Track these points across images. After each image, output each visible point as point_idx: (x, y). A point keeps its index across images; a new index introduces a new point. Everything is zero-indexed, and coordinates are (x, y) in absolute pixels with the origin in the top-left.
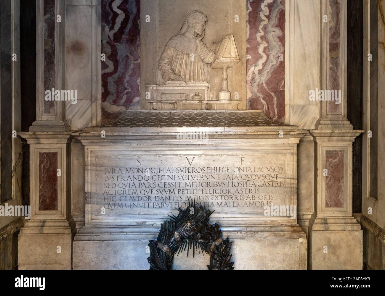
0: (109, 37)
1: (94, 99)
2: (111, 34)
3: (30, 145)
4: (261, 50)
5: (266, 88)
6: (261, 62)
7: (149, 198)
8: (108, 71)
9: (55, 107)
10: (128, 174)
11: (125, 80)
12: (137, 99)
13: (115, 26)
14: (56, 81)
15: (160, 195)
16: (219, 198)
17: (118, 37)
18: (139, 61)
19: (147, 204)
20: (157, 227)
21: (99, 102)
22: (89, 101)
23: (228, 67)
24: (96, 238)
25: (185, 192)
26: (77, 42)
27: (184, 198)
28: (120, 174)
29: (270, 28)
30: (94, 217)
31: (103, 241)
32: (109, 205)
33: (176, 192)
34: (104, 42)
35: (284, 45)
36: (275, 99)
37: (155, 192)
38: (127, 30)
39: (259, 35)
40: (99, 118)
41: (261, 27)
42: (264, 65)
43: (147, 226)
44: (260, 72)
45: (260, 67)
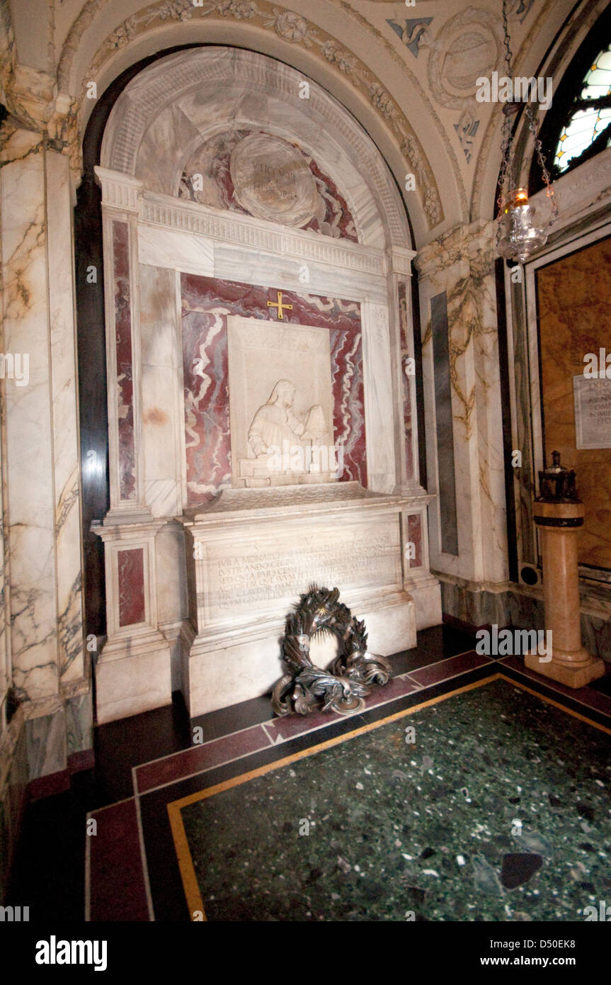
0: (193, 405)
1: (179, 479)
2: (196, 401)
3: (106, 544)
4: (345, 422)
5: (351, 458)
6: (346, 433)
7: (268, 588)
8: (192, 444)
9: (136, 492)
10: (245, 564)
11: (214, 455)
12: (227, 476)
13: (200, 392)
14: (136, 458)
15: (280, 583)
16: (337, 575)
17: (203, 404)
18: (228, 433)
19: (267, 596)
20: (280, 619)
21: (185, 481)
22: (173, 481)
23: (317, 439)
24: (216, 647)
25: (305, 575)
26: (156, 410)
27: (304, 582)
28: (237, 565)
29: (352, 400)
30: (208, 621)
31: (225, 649)
32: (225, 603)
33: (296, 576)
34: (188, 411)
35: (364, 417)
36: (359, 469)
37: (275, 580)
38: (214, 398)
39: (343, 406)
40: (185, 501)
41: (344, 398)
42: (349, 436)
43: (268, 620)
44: (346, 443)
45: (345, 438)
